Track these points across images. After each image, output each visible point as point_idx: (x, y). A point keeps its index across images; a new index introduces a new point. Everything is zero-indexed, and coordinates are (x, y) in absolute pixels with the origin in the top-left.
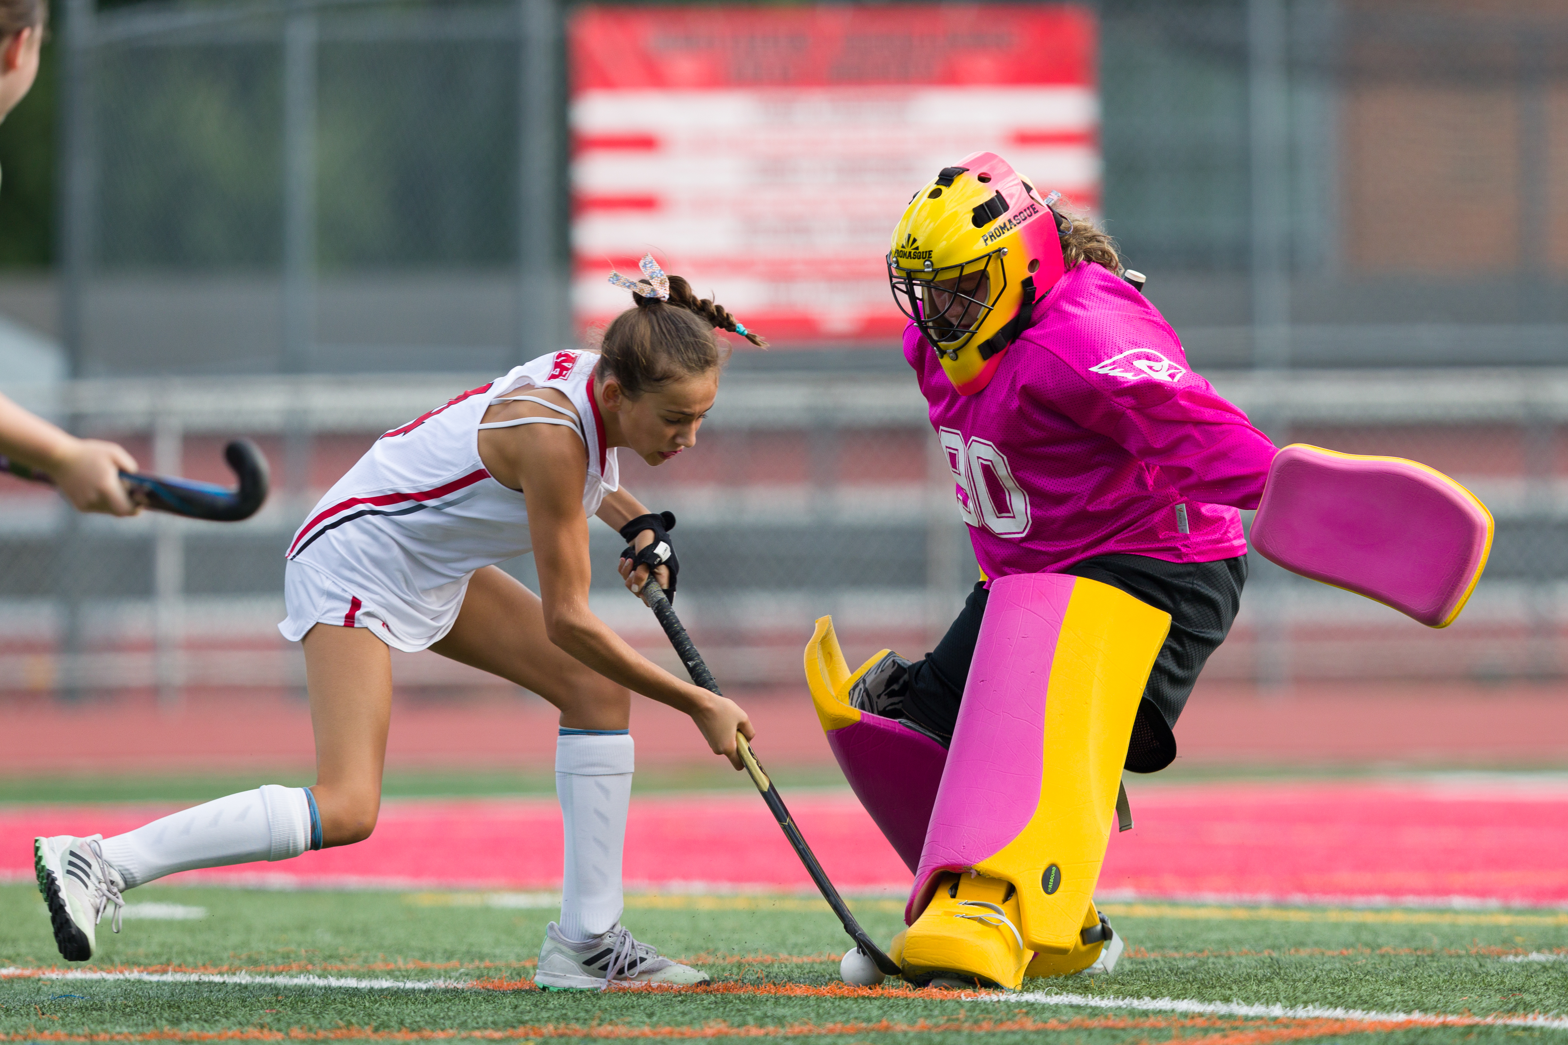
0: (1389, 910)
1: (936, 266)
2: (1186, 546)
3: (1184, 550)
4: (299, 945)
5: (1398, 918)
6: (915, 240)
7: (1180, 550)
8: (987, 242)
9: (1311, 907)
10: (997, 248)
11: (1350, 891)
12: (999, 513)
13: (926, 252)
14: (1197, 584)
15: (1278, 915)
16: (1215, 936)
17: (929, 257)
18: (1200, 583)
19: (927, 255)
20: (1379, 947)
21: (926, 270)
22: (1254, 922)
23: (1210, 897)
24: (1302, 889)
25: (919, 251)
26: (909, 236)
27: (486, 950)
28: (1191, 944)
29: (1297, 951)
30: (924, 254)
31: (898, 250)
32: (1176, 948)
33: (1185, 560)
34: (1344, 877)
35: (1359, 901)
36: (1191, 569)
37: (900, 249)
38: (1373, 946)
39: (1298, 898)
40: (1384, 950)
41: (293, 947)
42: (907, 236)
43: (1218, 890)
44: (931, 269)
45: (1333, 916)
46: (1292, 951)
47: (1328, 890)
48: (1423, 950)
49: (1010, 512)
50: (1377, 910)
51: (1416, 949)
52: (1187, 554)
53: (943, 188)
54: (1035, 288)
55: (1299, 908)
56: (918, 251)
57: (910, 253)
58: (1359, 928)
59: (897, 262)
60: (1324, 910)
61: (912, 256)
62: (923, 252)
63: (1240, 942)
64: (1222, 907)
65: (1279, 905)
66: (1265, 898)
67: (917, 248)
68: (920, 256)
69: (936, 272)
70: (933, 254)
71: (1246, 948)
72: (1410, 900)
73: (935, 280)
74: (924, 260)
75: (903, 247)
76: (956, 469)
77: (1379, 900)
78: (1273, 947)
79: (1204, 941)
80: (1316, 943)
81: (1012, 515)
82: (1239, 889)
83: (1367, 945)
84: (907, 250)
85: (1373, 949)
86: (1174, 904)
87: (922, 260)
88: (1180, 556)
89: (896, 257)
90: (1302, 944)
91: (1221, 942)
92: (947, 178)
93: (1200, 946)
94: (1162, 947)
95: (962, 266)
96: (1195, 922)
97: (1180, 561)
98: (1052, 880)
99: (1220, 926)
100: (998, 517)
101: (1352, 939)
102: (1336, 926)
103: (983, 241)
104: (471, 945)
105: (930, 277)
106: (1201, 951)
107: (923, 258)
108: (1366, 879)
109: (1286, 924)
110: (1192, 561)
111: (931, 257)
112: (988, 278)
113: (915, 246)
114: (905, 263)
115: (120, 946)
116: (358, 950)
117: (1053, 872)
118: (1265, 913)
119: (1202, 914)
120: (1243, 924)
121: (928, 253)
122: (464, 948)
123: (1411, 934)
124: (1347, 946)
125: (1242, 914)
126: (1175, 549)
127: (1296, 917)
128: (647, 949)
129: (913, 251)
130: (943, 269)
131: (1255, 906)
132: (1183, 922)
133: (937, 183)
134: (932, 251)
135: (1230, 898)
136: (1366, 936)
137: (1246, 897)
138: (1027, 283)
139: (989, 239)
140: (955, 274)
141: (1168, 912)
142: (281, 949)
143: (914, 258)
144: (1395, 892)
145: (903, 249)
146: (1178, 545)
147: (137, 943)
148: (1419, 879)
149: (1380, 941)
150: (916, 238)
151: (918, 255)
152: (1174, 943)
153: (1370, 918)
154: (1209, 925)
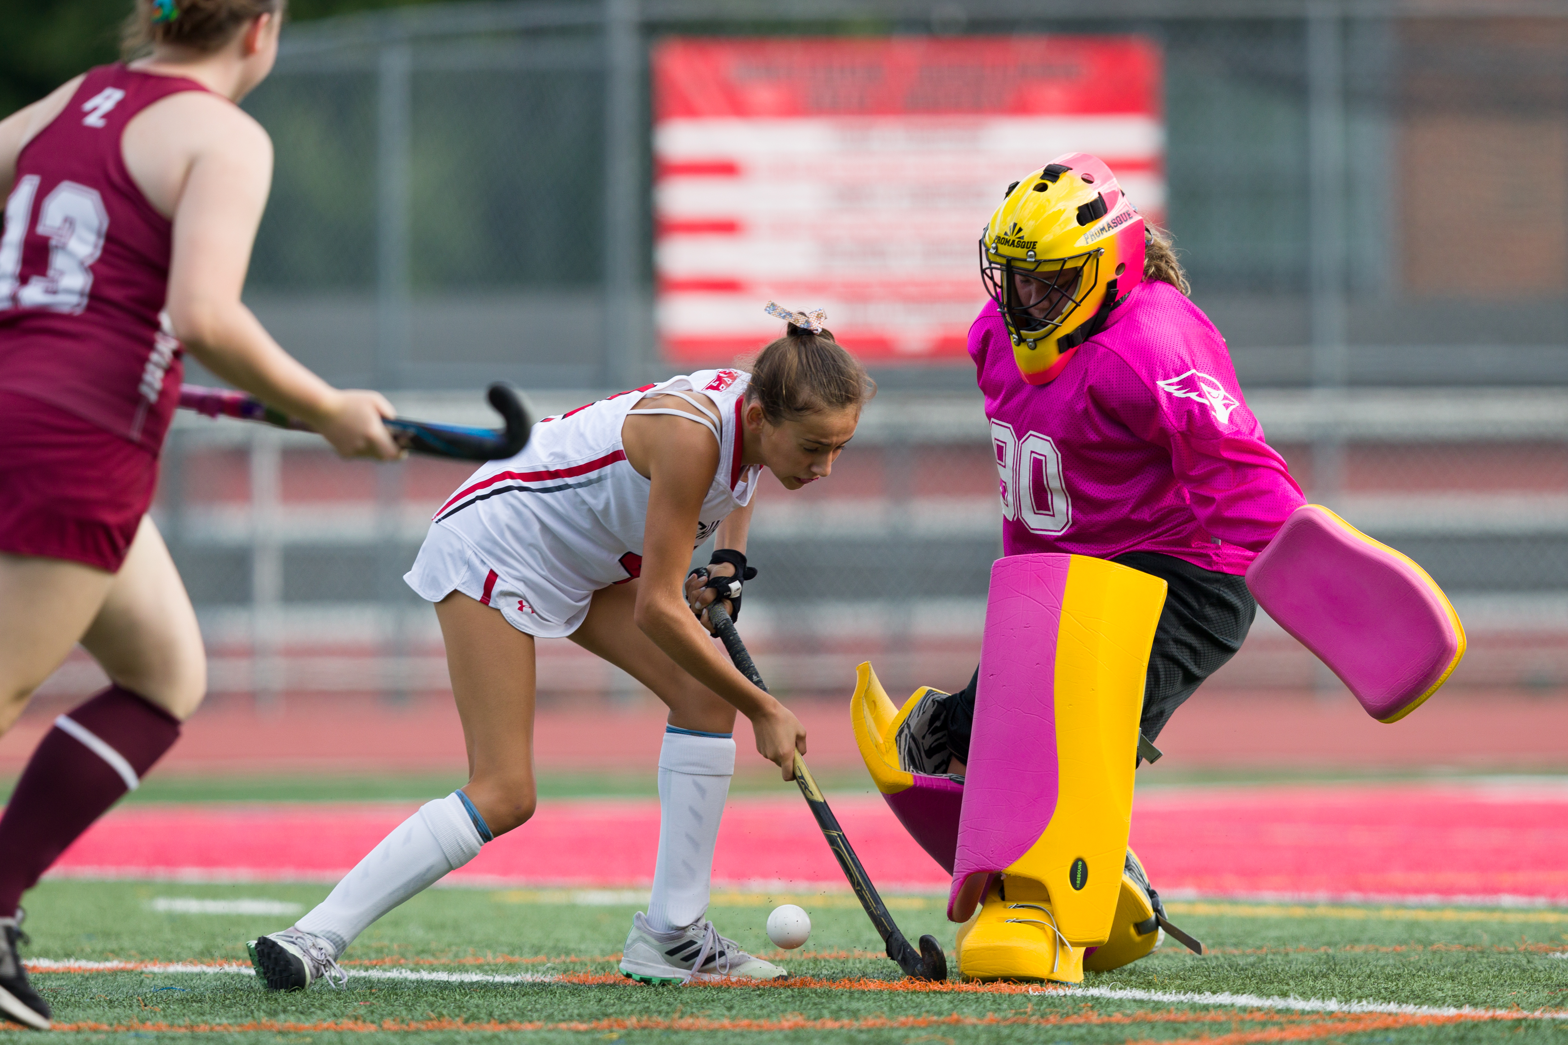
0: (1442, 908)
1: (1039, 258)
2: (1217, 555)
3: (1214, 558)
4: (392, 940)
5: (1450, 916)
6: (1020, 230)
7: (1211, 557)
8: (1088, 240)
9: (1365, 905)
10: (1096, 248)
11: (1403, 890)
12: (1038, 509)
13: (1031, 242)
14: (1223, 591)
15: (1335, 913)
16: (1274, 933)
17: (1033, 248)
18: (1226, 590)
19: (1032, 246)
20: (1431, 943)
21: (1028, 260)
22: (1310, 920)
23: (1268, 896)
24: (1358, 888)
25: (1024, 240)
26: (1015, 225)
27: (572, 945)
28: (1250, 942)
29: (1352, 947)
30: (1029, 244)
31: (999, 237)
32: (1236, 945)
33: (1215, 568)
34: (1397, 876)
35: (1412, 899)
36: (1219, 576)
37: (1002, 236)
38: (1426, 943)
39: (1354, 897)
40: (1435, 947)
41: (386, 942)
42: (1012, 224)
43: (1276, 889)
44: (1034, 260)
45: (1387, 914)
46: (1348, 947)
47: (1382, 889)
48: (1474, 946)
49: (1049, 511)
50: (1429, 908)
51: (1467, 946)
52: (1217, 563)
53: (1049, 183)
54: (1118, 290)
55: (1355, 906)
56: (1022, 241)
57: (1014, 241)
58: (1412, 925)
59: (996, 248)
60: (1379, 908)
61: (1016, 244)
62: (1028, 242)
63: (1297, 939)
64: (1280, 905)
65: (1336, 903)
66: (1322, 896)
67: (1022, 238)
68: (1024, 245)
69: (1039, 263)
70: (1037, 245)
71: (1303, 945)
72: (1462, 899)
73: (1037, 270)
74: (1028, 250)
75: (1006, 234)
76: (1002, 461)
77: (1432, 899)
78: (1329, 944)
79: (1263, 939)
80: (1371, 940)
81: (1051, 513)
82: (1296, 887)
83: (1419, 941)
84: (1012, 238)
85: (1425, 947)
86: (1234, 902)
87: (1025, 250)
88: (1210, 562)
89: (996, 244)
90: (1356, 941)
91: (1278, 939)
92: (1052, 173)
93: (1259, 943)
94: (1222, 944)
95: (1064, 261)
96: (1253, 920)
97: (1209, 568)
98: (1079, 876)
99: (1279, 924)
100: (1035, 513)
101: (1405, 936)
102: (1390, 923)
103: (1085, 239)
104: (558, 940)
105: (1032, 267)
106: (1260, 948)
107: (1027, 248)
108: (1418, 878)
109: (1341, 922)
110: (1221, 570)
111: (1035, 248)
112: (1081, 276)
113: (1020, 235)
114: (1005, 250)
115: (220, 941)
116: (450, 945)
117: (1080, 866)
118: (1322, 911)
119: (1261, 912)
120: (1301, 922)
121: (1032, 244)
122: (550, 944)
123: (1462, 932)
124: (1401, 943)
125: (1299, 912)
126: (1207, 556)
127: (1352, 915)
128: (728, 943)
129: (1017, 240)
130: (1045, 261)
131: (1312, 905)
132: (1243, 920)
133: (1042, 178)
134: (1036, 242)
135: (1288, 896)
136: (1419, 934)
137: (1304, 896)
138: (1112, 285)
139: (1090, 237)
140: (1057, 267)
141: (1228, 910)
142: (375, 944)
143: (1017, 247)
144: (1447, 891)
145: (1006, 237)
146: (1211, 553)
147: (236, 938)
148: (1470, 879)
149: (1433, 937)
150: (1022, 228)
151: (1022, 244)
152: (1234, 940)
153: (1422, 916)
154: (1267, 924)
